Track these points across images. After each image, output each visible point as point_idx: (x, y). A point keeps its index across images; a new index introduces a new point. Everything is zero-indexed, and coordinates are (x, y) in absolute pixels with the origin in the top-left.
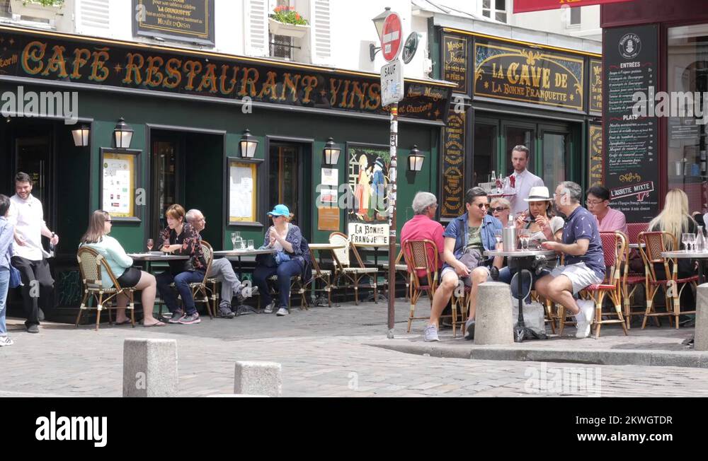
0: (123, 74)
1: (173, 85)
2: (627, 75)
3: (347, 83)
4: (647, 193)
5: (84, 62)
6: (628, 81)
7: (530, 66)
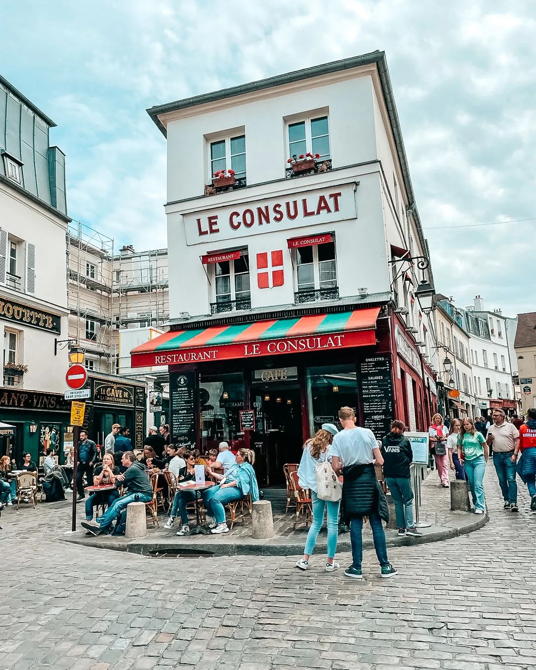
2: (181, 393)
6: (181, 396)
7: (115, 389)
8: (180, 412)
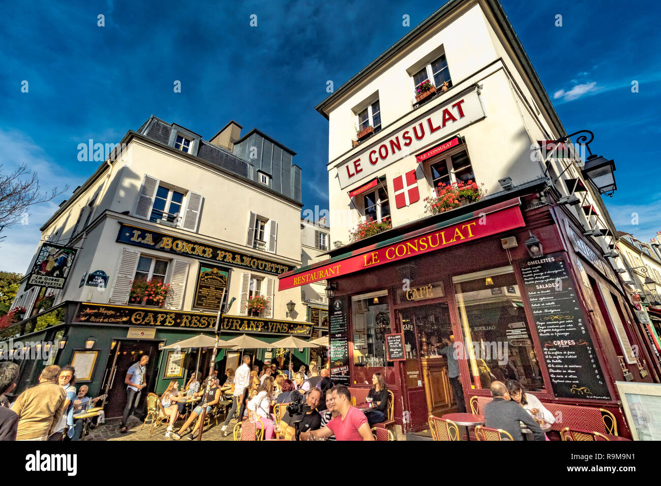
0: (181, 323)
1: (204, 326)
2: (337, 317)
3: (275, 324)
4: (345, 372)
5: (162, 319)
6: (337, 319)
8: (336, 335)
